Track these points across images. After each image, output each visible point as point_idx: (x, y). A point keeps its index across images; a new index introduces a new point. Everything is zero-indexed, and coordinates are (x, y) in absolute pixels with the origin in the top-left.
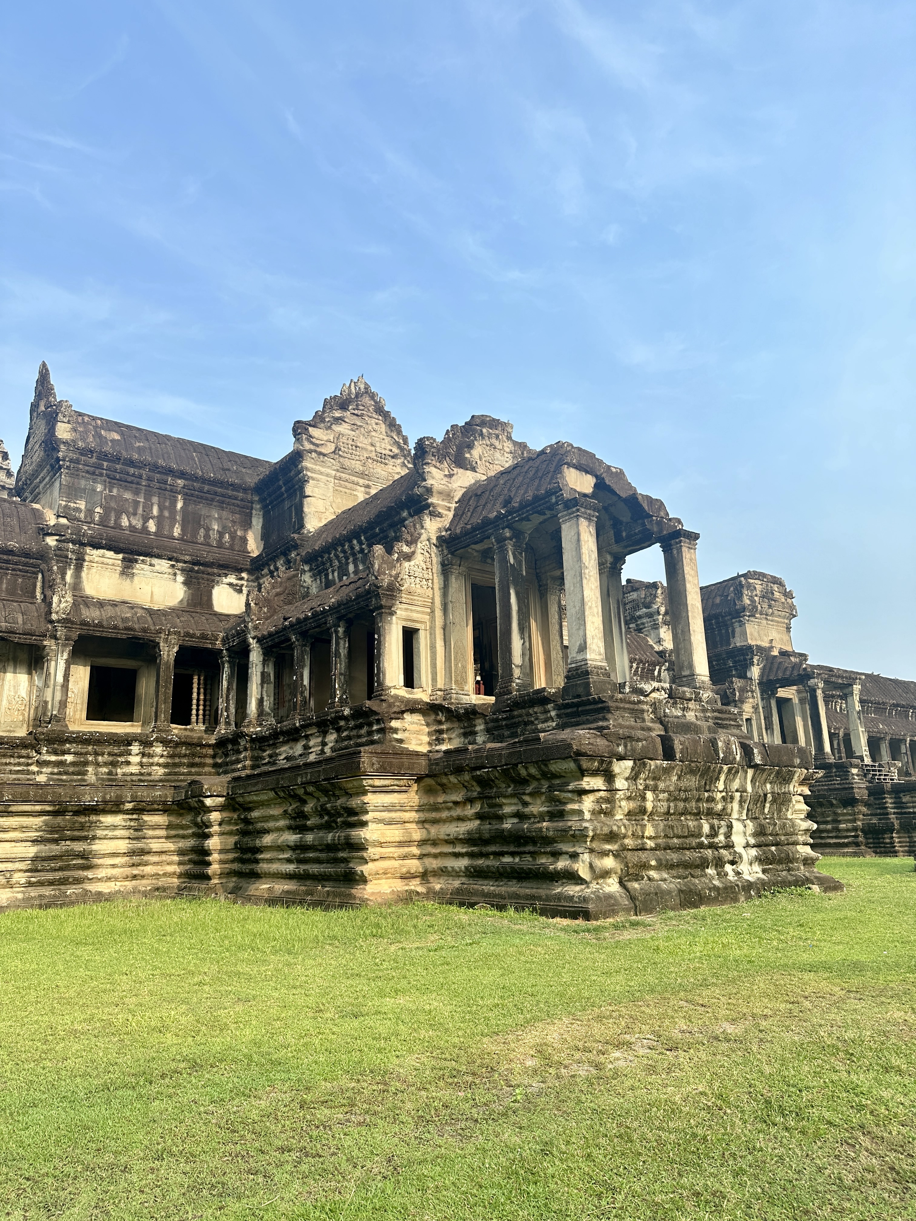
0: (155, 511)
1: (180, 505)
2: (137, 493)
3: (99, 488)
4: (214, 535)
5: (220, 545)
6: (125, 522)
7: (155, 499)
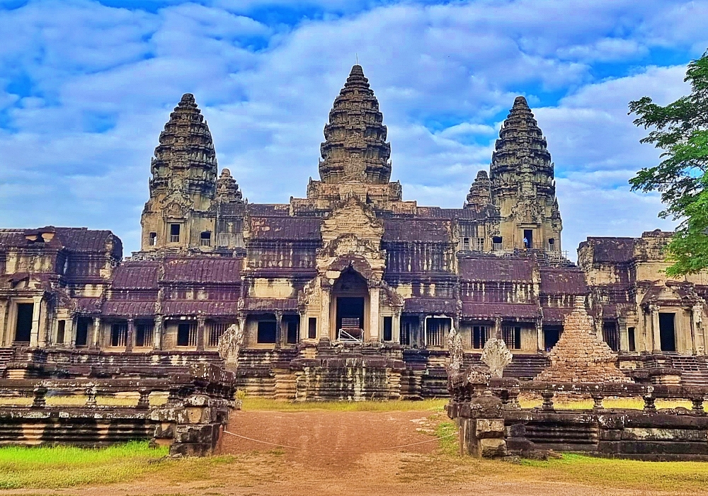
0: (282, 258)
1: (291, 253)
2: (274, 252)
3: (260, 253)
4: (306, 263)
5: (309, 267)
6: (270, 265)
7: (281, 253)
